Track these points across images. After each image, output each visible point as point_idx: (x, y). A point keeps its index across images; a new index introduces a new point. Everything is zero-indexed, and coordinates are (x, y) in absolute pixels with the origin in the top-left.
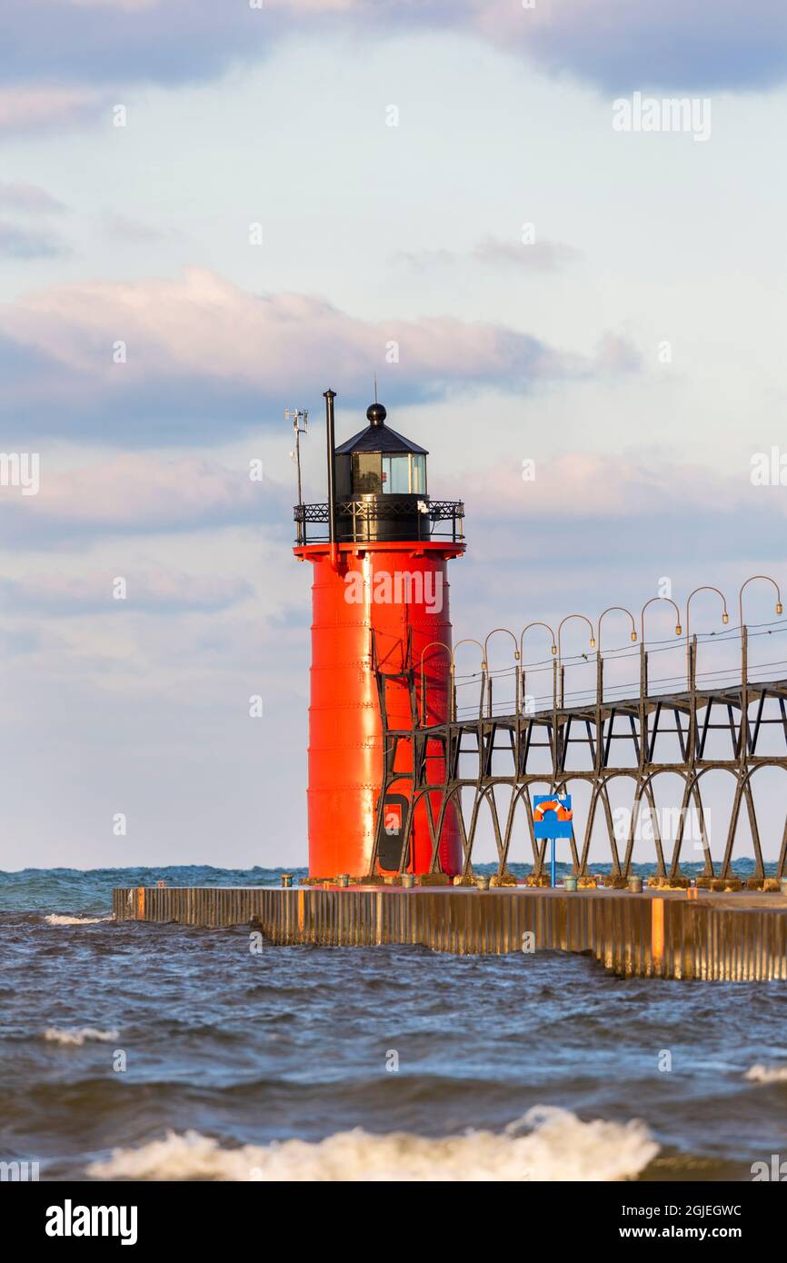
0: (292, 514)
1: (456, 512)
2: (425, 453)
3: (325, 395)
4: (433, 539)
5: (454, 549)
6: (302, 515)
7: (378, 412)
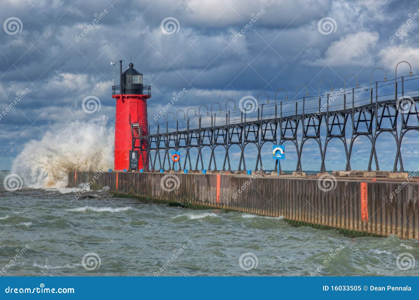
1: (149, 88)
2: (142, 75)
3: (120, 61)
4: (144, 94)
5: (148, 96)
6: (114, 88)
7: (132, 65)
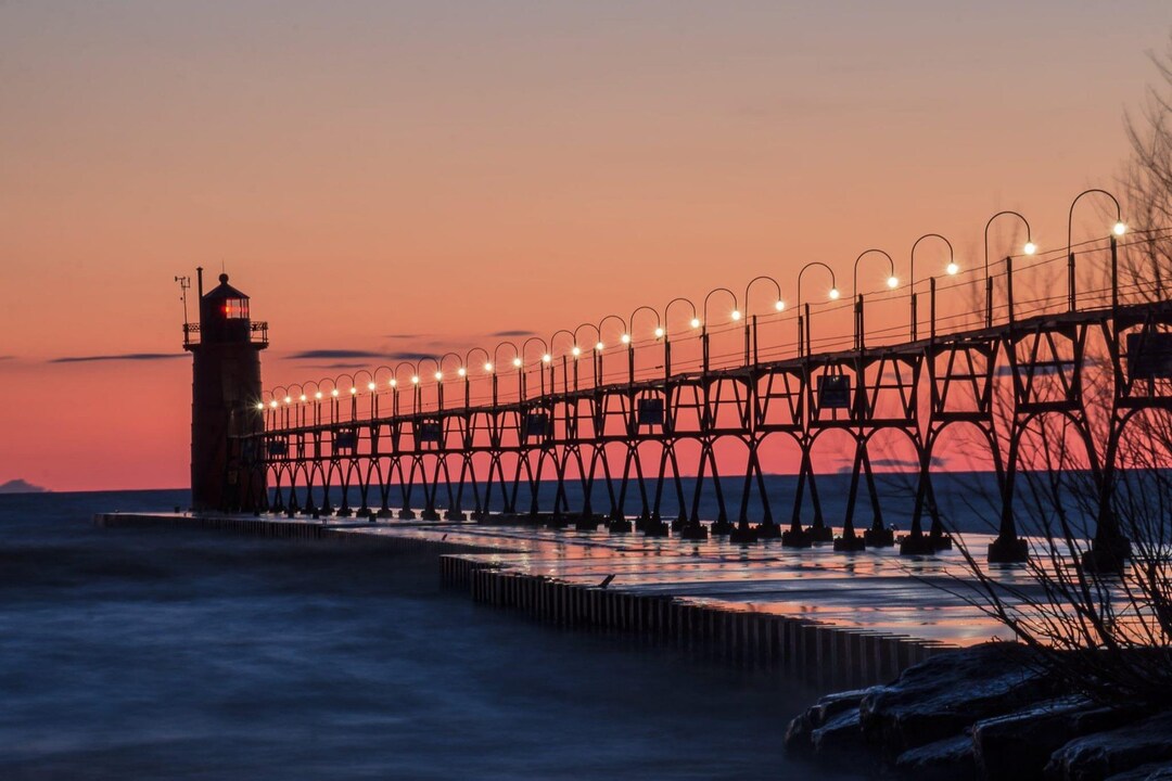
0: (182, 328)
1: (264, 327)
2: (247, 298)
3: (198, 270)
4: (252, 340)
5: (263, 345)
6: (186, 329)
7: (224, 278)
